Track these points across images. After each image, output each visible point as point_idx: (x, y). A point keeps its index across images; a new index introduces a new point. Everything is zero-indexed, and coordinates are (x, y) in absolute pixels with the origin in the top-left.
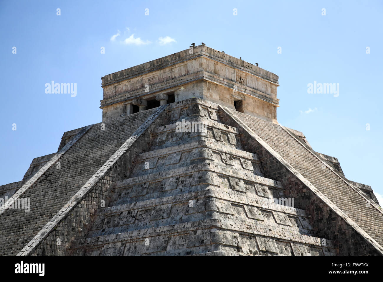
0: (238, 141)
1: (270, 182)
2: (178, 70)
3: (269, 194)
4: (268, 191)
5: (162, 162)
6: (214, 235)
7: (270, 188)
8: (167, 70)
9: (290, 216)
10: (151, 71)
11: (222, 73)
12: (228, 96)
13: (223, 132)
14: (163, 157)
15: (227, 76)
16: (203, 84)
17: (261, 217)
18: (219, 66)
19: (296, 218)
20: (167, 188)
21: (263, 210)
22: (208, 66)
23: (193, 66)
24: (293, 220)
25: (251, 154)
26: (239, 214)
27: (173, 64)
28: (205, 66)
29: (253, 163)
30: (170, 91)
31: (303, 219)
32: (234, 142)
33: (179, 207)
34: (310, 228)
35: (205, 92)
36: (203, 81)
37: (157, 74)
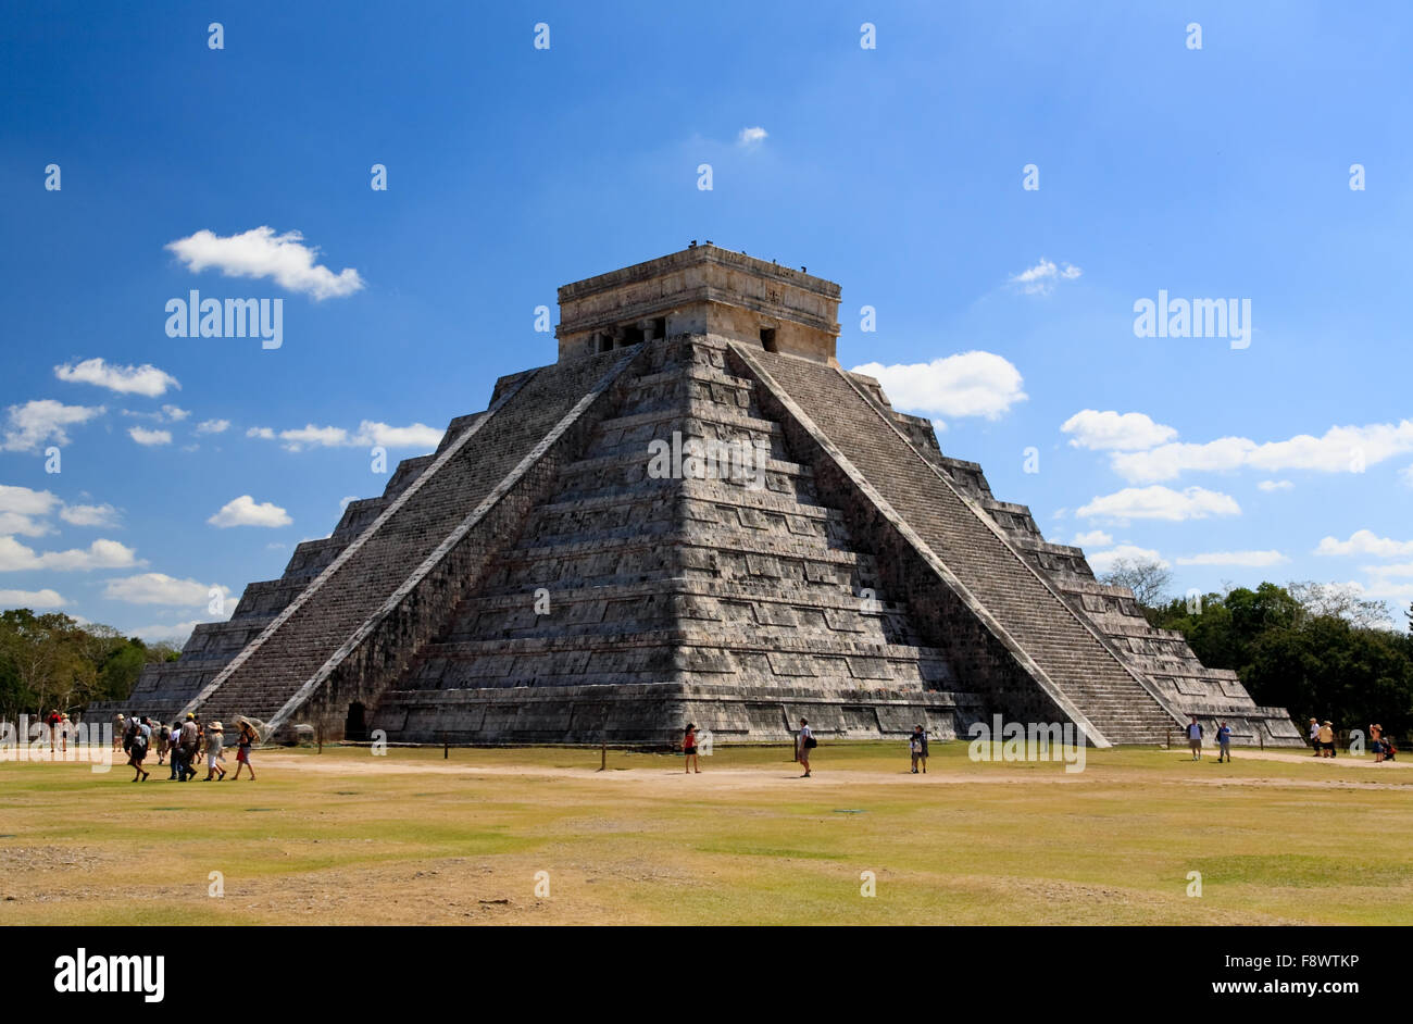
0: (752, 401)
1: (794, 468)
2: (671, 283)
3: (790, 486)
4: (788, 482)
5: (629, 436)
6: (678, 554)
7: (792, 477)
8: (655, 281)
9: (814, 520)
10: (630, 282)
11: (740, 288)
12: (750, 325)
13: (728, 389)
14: (631, 430)
15: (750, 292)
16: (708, 308)
17: (765, 524)
18: (736, 277)
19: (825, 524)
20: (630, 479)
21: (770, 514)
22: (716, 278)
23: (693, 277)
24: (819, 527)
25: (770, 424)
26: (727, 521)
27: (664, 273)
28: (711, 278)
29: (773, 438)
30: (658, 315)
31: (838, 524)
32: (746, 403)
33: (640, 510)
34: (847, 537)
35: (711, 320)
36: (707, 302)
37: (640, 287)
